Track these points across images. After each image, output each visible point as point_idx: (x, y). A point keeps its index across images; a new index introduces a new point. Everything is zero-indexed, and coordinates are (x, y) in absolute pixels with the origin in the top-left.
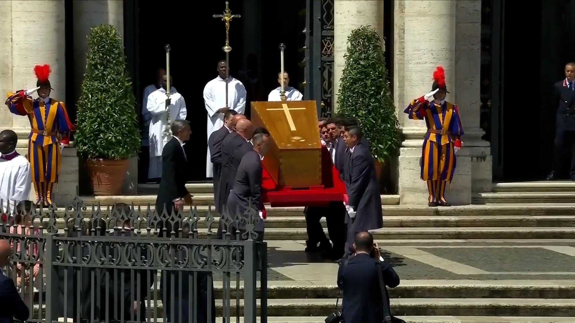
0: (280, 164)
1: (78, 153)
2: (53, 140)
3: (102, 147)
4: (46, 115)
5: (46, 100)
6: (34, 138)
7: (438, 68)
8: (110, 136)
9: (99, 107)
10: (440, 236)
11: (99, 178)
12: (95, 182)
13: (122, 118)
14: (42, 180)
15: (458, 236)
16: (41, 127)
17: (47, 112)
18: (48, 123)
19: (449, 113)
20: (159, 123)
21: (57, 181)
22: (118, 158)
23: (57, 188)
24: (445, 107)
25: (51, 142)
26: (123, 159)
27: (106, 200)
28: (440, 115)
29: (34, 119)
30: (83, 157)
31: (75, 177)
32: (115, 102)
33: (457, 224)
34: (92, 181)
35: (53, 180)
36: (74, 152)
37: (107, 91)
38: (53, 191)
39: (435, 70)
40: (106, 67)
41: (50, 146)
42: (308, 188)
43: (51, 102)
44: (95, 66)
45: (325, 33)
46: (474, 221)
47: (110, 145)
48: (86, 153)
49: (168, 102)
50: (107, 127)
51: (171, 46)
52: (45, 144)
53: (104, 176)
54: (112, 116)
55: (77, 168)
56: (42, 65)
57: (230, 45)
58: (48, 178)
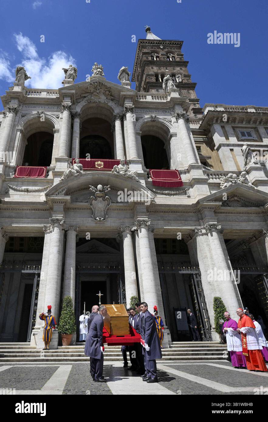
0: (111, 324)
1: (59, 332)
2: (50, 327)
3: (64, 330)
4: (49, 320)
5: (50, 315)
6: (45, 327)
7: (155, 306)
8: (67, 327)
9: (65, 318)
10: (165, 359)
11: (64, 340)
12: (63, 342)
13: (71, 321)
14: (46, 341)
15: (170, 359)
16: (47, 324)
17: (49, 319)
18: (49, 322)
19: (160, 319)
20: (82, 324)
21: (51, 341)
22: (69, 334)
23: (51, 343)
24: (158, 317)
25: (49, 328)
26: (70, 334)
27: (65, 347)
28: (157, 320)
29: (46, 321)
30: (60, 334)
31: (57, 340)
32: (69, 317)
33: (168, 355)
34: (62, 341)
35: (49, 341)
36: (57, 332)
37: (67, 314)
38: (50, 344)
39: (154, 306)
40: (67, 307)
41: (49, 329)
42: (124, 336)
43: (51, 316)
44: (65, 306)
45: (124, 301)
46: (173, 354)
47: (67, 329)
48: (61, 332)
49: (85, 318)
50: (66, 324)
51: (86, 302)
52: (48, 329)
53: (65, 339)
54: (68, 321)
55: (58, 337)
56: (49, 305)
57: (101, 302)
58: (48, 340)
